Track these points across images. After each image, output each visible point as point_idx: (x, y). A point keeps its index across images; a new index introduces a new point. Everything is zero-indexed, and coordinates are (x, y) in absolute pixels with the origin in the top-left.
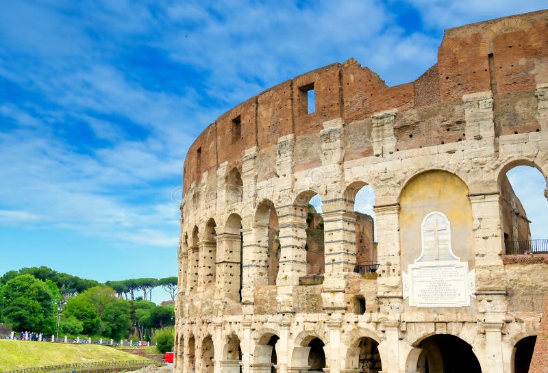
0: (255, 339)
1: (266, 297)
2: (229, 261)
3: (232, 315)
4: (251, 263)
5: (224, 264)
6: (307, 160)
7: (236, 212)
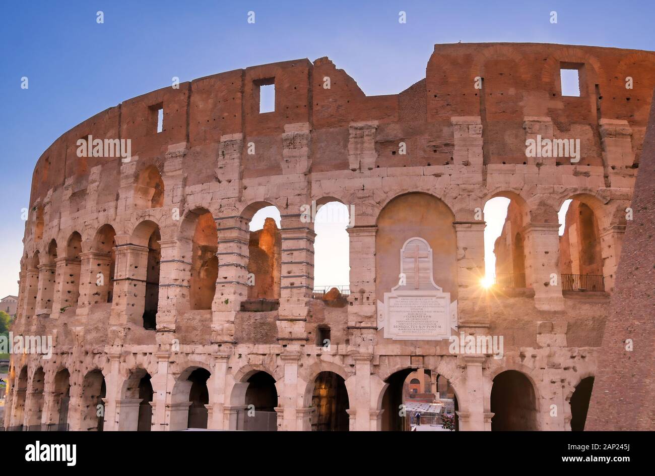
0: (174, 374)
1: (195, 323)
2: (134, 278)
3: (139, 344)
4: (172, 282)
5: (127, 282)
6: (263, 165)
7: (152, 219)
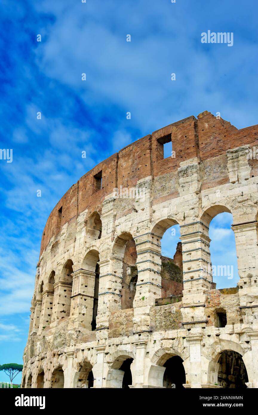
0: (108, 363)
1: (122, 319)
2: (84, 294)
3: (85, 342)
4: (107, 291)
5: (79, 297)
6: (165, 194)
7: (94, 248)
